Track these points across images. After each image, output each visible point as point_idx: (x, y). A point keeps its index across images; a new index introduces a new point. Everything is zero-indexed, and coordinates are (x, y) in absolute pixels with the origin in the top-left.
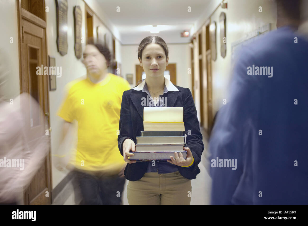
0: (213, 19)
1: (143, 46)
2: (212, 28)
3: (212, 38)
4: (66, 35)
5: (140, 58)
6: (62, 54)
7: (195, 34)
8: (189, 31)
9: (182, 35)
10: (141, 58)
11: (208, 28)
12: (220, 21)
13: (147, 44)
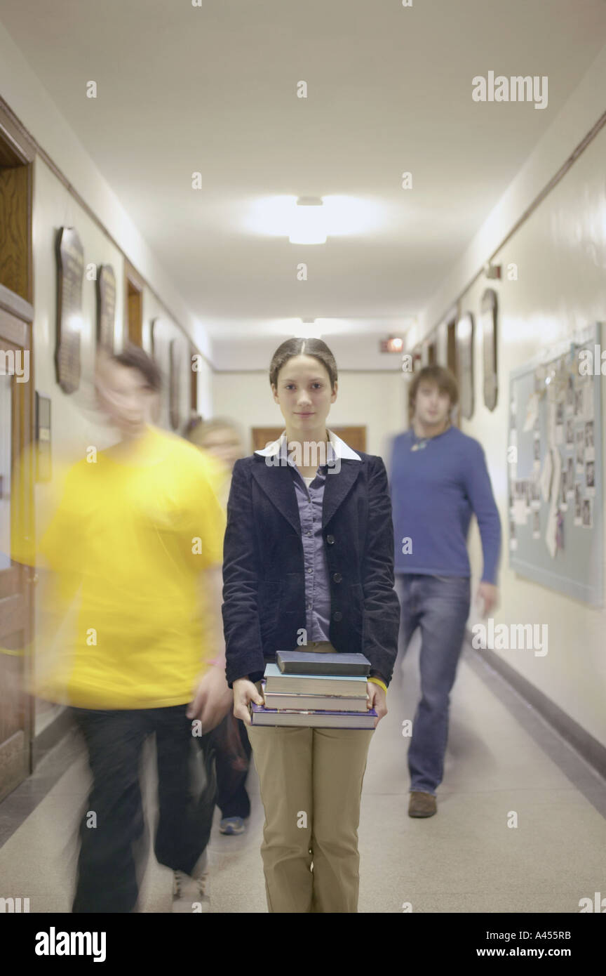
0: (465, 307)
1: (280, 360)
2: (463, 331)
3: (463, 358)
4: (76, 339)
5: (273, 384)
6: (66, 388)
7: (419, 345)
8: (402, 337)
9: (384, 347)
10: (276, 387)
11: (452, 328)
12: (483, 312)
13: (289, 357)
